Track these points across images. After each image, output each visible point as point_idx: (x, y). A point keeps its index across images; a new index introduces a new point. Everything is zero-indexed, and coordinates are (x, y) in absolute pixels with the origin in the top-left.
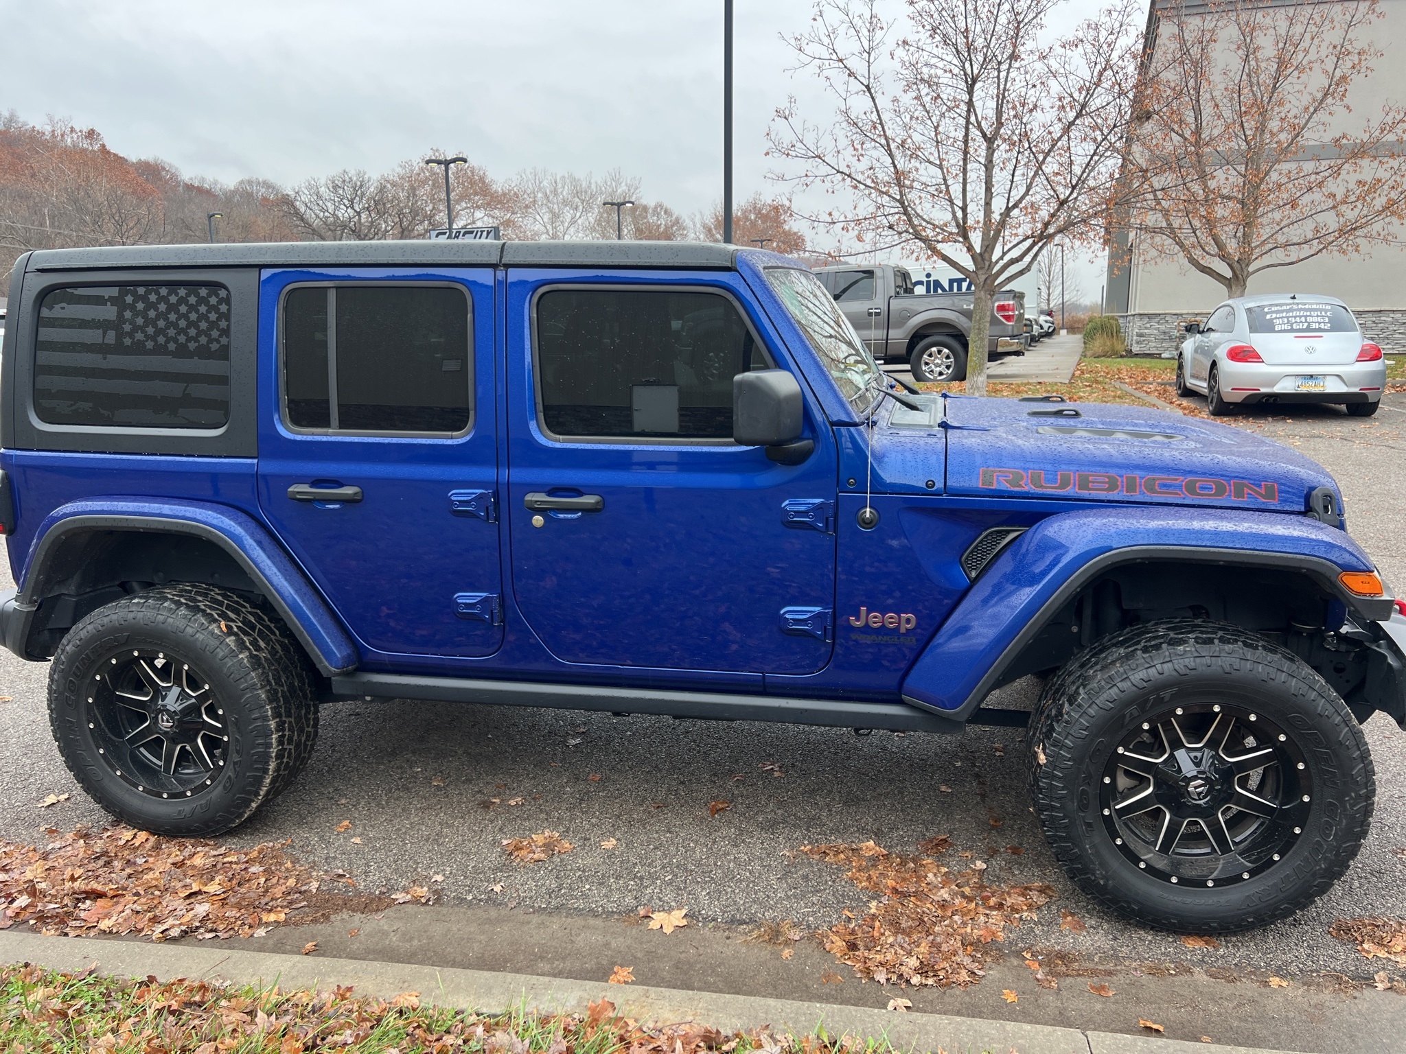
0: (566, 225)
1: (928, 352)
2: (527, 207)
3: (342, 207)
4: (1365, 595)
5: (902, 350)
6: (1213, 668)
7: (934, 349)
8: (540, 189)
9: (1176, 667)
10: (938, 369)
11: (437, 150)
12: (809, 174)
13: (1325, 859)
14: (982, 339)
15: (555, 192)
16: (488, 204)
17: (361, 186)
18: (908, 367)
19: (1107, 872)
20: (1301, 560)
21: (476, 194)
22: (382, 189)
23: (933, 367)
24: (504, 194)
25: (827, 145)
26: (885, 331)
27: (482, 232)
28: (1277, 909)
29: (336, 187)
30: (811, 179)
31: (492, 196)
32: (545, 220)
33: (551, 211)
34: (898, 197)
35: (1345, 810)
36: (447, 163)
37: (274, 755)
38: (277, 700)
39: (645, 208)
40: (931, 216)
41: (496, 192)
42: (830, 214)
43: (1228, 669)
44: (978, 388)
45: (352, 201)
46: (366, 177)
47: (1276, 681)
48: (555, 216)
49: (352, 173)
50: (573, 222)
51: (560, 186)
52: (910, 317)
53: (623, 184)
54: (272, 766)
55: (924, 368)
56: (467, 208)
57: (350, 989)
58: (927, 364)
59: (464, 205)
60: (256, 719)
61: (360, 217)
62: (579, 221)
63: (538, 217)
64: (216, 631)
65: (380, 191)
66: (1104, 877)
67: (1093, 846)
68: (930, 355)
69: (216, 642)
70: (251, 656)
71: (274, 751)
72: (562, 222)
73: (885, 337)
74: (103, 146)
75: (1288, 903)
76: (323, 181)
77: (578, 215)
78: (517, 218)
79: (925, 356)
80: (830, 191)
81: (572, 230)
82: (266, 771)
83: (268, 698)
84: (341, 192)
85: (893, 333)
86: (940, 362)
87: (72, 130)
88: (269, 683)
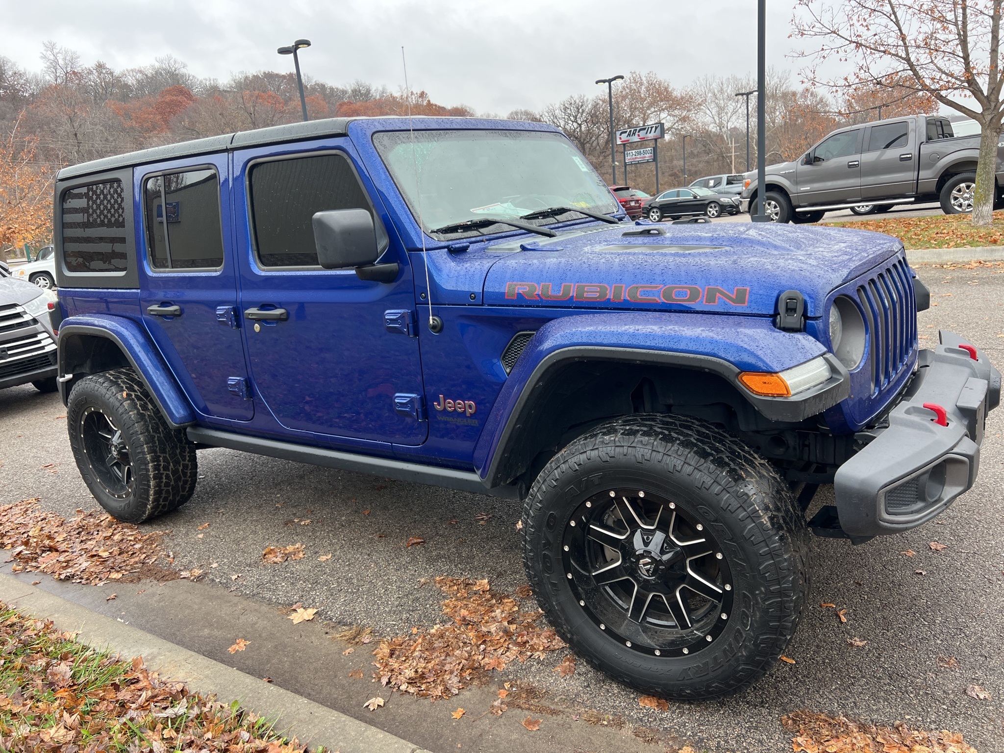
0: (729, 114)
1: (957, 188)
2: (700, 105)
3: (570, 122)
4: (766, 395)
5: (932, 188)
6: (629, 457)
7: (963, 185)
8: (710, 90)
9: (600, 454)
10: (967, 202)
11: (635, 73)
12: (825, 48)
13: (746, 647)
14: (988, 173)
15: (721, 91)
16: (670, 107)
17: (582, 106)
18: (938, 204)
19: (571, 628)
20: (701, 360)
21: (662, 101)
22: (596, 106)
23: (962, 201)
24: (682, 98)
25: (841, 21)
26: (916, 173)
27: (652, 128)
28: (708, 686)
29: (566, 108)
30: (827, 52)
31: (673, 100)
32: (713, 113)
33: (718, 105)
34: (904, 56)
35: (757, 603)
36: (610, 81)
37: (151, 476)
38: (153, 442)
39: (794, 94)
40: (951, 69)
41: (676, 97)
42: (846, 79)
43: (640, 459)
44: (983, 217)
45: (576, 117)
46: (585, 99)
47: (682, 473)
48: (721, 110)
49: (576, 97)
50: (735, 112)
51: (725, 85)
52: (939, 159)
53: (776, 78)
54: (152, 483)
55: (953, 202)
56: (655, 111)
57: (52, 622)
58: (956, 199)
59: (653, 109)
60: (139, 453)
61: (581, 127)
62: (740, 111)
63: (708, 112)
64: (119, 397)
65: (595, 107)
66: (570, 632)
67: (559, 604)
68: (959, 191)
69: (118, 404)
70: (139, 413)
71: (151, 474)
72: (726, 113)
73: (915, 178)
74: (429, 101)
75: (719, 683)
76: (557, 106)
77: (739, 106)
78: (692, 115)
79: (954, 192)
80: (843, 59)
81: (734, 117)
82: (149, 486)
83: (145, 440)
84: (569, 112)
85: (923, 174)
86: (968, 196)
87: (412, 93)
88: (148, 430)
